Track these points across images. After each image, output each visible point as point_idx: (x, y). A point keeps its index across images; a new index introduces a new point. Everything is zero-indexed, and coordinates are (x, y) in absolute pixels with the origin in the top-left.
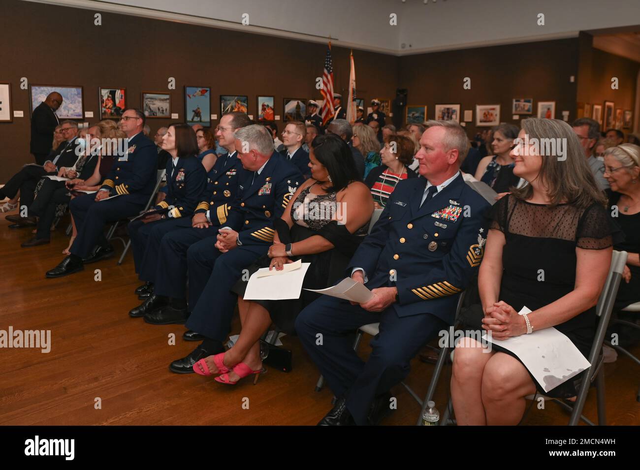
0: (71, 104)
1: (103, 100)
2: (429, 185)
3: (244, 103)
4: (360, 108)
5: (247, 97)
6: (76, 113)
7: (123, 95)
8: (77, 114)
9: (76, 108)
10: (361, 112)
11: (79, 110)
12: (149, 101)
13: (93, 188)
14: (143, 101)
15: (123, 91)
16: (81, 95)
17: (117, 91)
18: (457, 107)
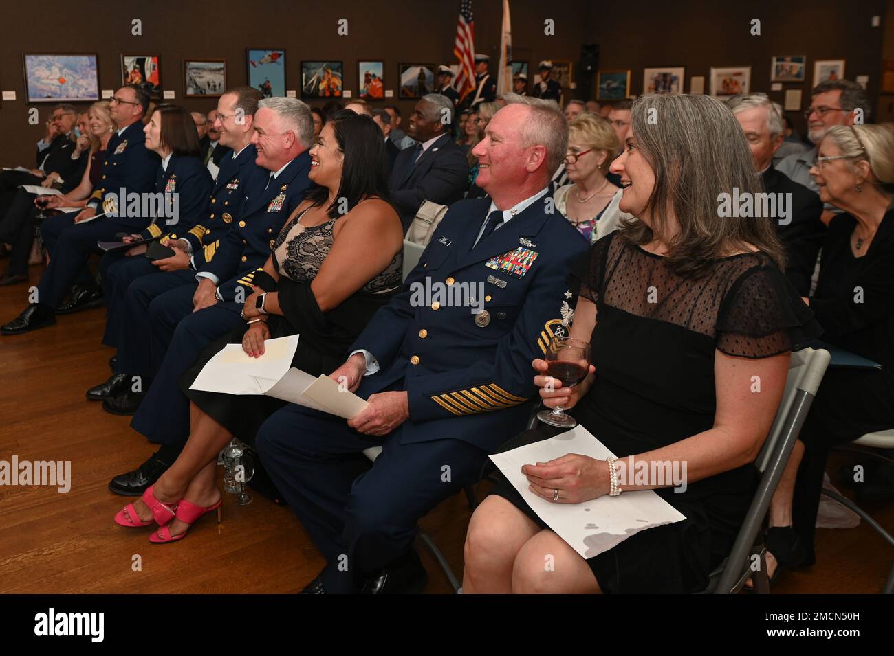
0: (81, 80)
1: (128, 72)
2: (493, 208)
3: (338, 71)
4: (522, 76)
5: (342, 62)
6: (89, 92)
7: (156, 64)
8: (90, 94)
9: (89, 85)
10: (523, 82)
11: (94, 89)
12: (194, 73)
13: (78, 203)
14: (185, 73)
15: (156, 58)
16: (95, 67)
17: (147, 58)
18: (678, 72)
